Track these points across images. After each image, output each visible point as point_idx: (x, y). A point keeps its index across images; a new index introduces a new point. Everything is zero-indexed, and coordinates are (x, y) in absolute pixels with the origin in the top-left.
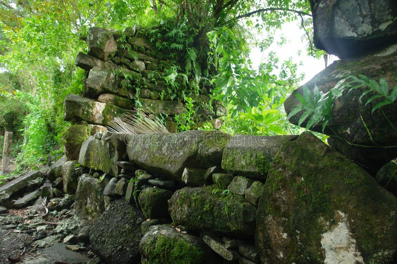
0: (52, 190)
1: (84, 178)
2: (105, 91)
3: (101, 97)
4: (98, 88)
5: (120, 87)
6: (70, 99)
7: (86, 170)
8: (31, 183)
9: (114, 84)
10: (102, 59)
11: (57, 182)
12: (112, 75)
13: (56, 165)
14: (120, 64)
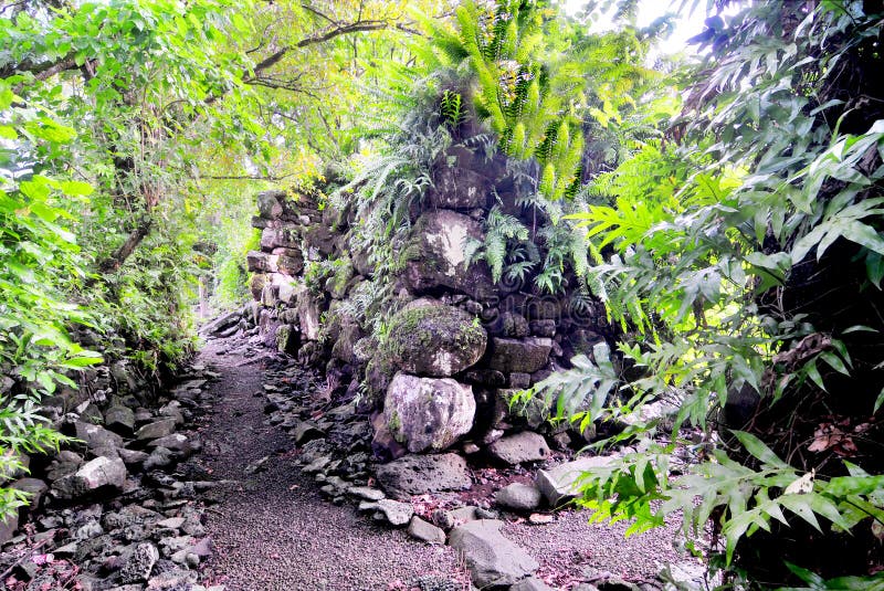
0: (247, 324)
1: (263, 312)
2: (276, 247)
3: (274, 251)
4: (270, 245)
5: (289, 240)
6: (251, 255)
7: (266, 307)
8: (230, 321)
9: (283, 240)
10: (272, 220)
11: (249, 318)
12: (281, 233)
13: (248, 306)
14: (288, 221)
